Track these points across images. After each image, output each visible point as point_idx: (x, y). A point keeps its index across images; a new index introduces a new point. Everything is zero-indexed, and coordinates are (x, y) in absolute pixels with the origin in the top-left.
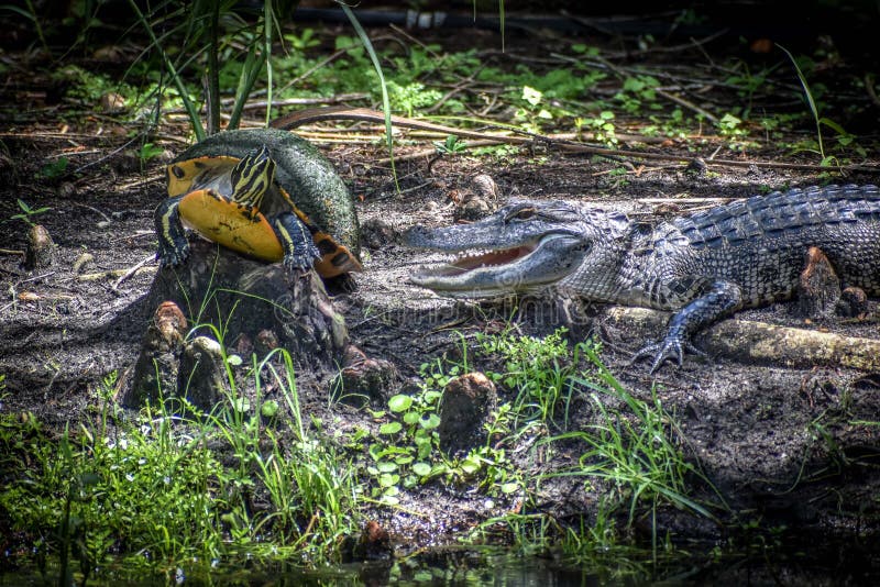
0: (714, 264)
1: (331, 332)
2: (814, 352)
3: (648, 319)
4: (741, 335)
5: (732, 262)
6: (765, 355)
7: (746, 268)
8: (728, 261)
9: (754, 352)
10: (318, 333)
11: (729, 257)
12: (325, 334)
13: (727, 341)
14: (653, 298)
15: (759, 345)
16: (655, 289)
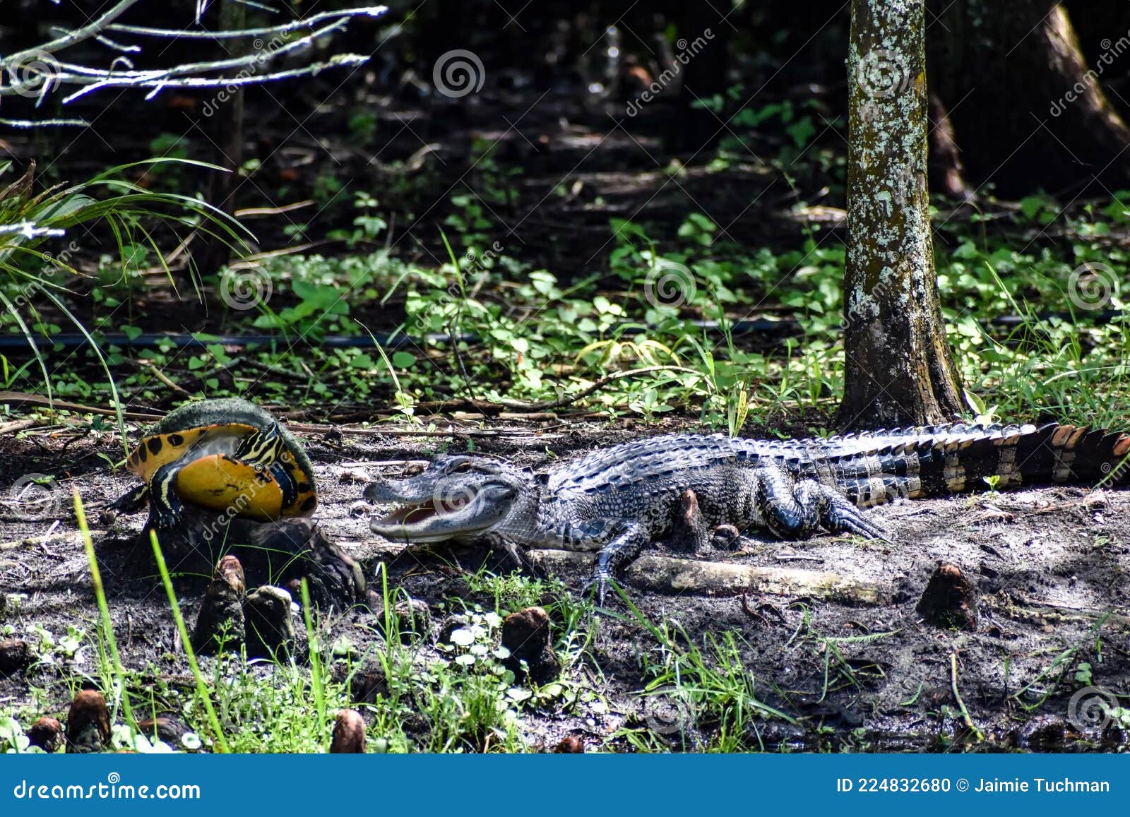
0: (607, 507)
1: (354, 579)
2: (732, 581)
3: (567, 559)
4: (660, 569)
5: (622, 506)
6: (686, 586)
7: (635, 510)
8: (619, 505)
9: (675, 584)
10: (345, 580)
11: (619, 501)
12: (351, 581)
13: (647, 576)
14: (567, 540)
15: (679, 577)
16: (567, 531)
